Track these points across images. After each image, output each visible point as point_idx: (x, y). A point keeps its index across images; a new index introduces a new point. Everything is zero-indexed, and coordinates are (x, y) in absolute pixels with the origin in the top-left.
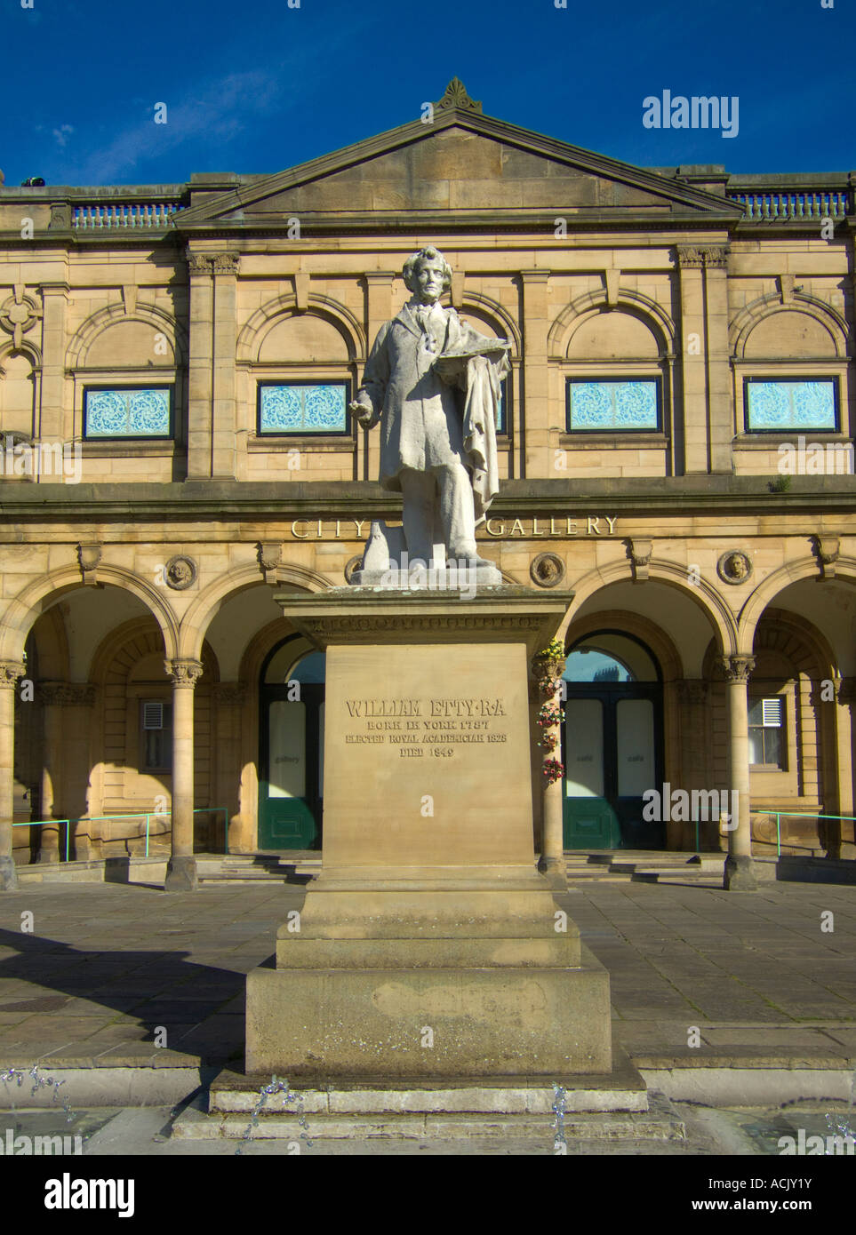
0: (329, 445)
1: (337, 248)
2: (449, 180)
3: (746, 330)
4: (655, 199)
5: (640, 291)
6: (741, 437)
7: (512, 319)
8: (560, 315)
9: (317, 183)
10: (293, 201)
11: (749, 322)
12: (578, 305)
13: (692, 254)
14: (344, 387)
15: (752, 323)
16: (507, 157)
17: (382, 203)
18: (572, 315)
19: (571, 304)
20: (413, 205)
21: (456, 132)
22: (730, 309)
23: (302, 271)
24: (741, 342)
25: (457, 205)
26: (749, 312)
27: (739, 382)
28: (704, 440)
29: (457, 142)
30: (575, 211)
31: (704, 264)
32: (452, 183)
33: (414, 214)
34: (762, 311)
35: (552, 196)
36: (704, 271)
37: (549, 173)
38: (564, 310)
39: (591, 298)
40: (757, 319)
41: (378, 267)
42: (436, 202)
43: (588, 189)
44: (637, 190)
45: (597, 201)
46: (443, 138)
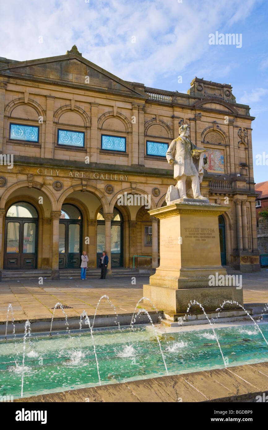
0: (32, 145)
1: (38, 87)
2: (73, 74)
3: (148, 128)
4: (127, 90)
5: (122, 113)
6: (146, 156)
7: (88, 115)
8: (101, 117)
9: (33, 67)
10: (26, 71)
11: (148, 126)
12: (106, 115)
13: (136, 106)
14: (37, 128)
15: (149, 126)
16: (89, 70)
17: (52, 77)
18: (104, 117)
19: (104, 114)
20: (62, 79)
21: (75, 61)
22: (145, 122)
23: (27, 92)
24: (146, 131)
25: (74, 81)
26: (148, 123)
27: (146, 141)
28: (137, 156)
29: (75, 63)
30: (107, 89)
31: (139, 109)
32: (73, 75)
33: (62, 81)
34: (151, 123)
35: (101, 83)
36: (139, 110)
37: (100, 77)
38: (102, 115)
39: (109, 113)
40: (150, 125)
41: (50, 95)
42: (68, 79)
43: (110, 84)
44: (123, 86)
45: (113, 87)
46: (71, 61)
